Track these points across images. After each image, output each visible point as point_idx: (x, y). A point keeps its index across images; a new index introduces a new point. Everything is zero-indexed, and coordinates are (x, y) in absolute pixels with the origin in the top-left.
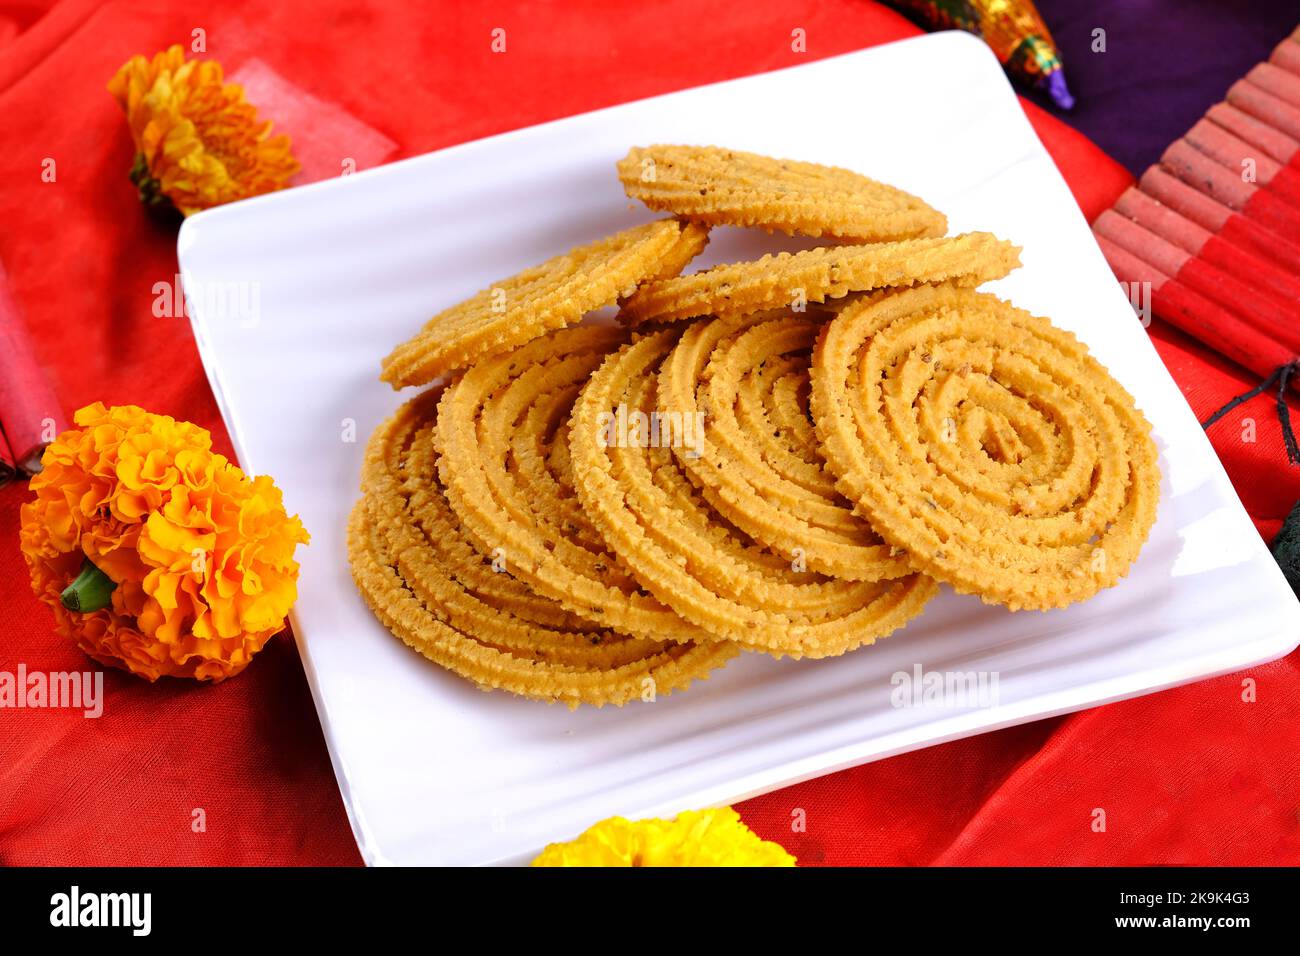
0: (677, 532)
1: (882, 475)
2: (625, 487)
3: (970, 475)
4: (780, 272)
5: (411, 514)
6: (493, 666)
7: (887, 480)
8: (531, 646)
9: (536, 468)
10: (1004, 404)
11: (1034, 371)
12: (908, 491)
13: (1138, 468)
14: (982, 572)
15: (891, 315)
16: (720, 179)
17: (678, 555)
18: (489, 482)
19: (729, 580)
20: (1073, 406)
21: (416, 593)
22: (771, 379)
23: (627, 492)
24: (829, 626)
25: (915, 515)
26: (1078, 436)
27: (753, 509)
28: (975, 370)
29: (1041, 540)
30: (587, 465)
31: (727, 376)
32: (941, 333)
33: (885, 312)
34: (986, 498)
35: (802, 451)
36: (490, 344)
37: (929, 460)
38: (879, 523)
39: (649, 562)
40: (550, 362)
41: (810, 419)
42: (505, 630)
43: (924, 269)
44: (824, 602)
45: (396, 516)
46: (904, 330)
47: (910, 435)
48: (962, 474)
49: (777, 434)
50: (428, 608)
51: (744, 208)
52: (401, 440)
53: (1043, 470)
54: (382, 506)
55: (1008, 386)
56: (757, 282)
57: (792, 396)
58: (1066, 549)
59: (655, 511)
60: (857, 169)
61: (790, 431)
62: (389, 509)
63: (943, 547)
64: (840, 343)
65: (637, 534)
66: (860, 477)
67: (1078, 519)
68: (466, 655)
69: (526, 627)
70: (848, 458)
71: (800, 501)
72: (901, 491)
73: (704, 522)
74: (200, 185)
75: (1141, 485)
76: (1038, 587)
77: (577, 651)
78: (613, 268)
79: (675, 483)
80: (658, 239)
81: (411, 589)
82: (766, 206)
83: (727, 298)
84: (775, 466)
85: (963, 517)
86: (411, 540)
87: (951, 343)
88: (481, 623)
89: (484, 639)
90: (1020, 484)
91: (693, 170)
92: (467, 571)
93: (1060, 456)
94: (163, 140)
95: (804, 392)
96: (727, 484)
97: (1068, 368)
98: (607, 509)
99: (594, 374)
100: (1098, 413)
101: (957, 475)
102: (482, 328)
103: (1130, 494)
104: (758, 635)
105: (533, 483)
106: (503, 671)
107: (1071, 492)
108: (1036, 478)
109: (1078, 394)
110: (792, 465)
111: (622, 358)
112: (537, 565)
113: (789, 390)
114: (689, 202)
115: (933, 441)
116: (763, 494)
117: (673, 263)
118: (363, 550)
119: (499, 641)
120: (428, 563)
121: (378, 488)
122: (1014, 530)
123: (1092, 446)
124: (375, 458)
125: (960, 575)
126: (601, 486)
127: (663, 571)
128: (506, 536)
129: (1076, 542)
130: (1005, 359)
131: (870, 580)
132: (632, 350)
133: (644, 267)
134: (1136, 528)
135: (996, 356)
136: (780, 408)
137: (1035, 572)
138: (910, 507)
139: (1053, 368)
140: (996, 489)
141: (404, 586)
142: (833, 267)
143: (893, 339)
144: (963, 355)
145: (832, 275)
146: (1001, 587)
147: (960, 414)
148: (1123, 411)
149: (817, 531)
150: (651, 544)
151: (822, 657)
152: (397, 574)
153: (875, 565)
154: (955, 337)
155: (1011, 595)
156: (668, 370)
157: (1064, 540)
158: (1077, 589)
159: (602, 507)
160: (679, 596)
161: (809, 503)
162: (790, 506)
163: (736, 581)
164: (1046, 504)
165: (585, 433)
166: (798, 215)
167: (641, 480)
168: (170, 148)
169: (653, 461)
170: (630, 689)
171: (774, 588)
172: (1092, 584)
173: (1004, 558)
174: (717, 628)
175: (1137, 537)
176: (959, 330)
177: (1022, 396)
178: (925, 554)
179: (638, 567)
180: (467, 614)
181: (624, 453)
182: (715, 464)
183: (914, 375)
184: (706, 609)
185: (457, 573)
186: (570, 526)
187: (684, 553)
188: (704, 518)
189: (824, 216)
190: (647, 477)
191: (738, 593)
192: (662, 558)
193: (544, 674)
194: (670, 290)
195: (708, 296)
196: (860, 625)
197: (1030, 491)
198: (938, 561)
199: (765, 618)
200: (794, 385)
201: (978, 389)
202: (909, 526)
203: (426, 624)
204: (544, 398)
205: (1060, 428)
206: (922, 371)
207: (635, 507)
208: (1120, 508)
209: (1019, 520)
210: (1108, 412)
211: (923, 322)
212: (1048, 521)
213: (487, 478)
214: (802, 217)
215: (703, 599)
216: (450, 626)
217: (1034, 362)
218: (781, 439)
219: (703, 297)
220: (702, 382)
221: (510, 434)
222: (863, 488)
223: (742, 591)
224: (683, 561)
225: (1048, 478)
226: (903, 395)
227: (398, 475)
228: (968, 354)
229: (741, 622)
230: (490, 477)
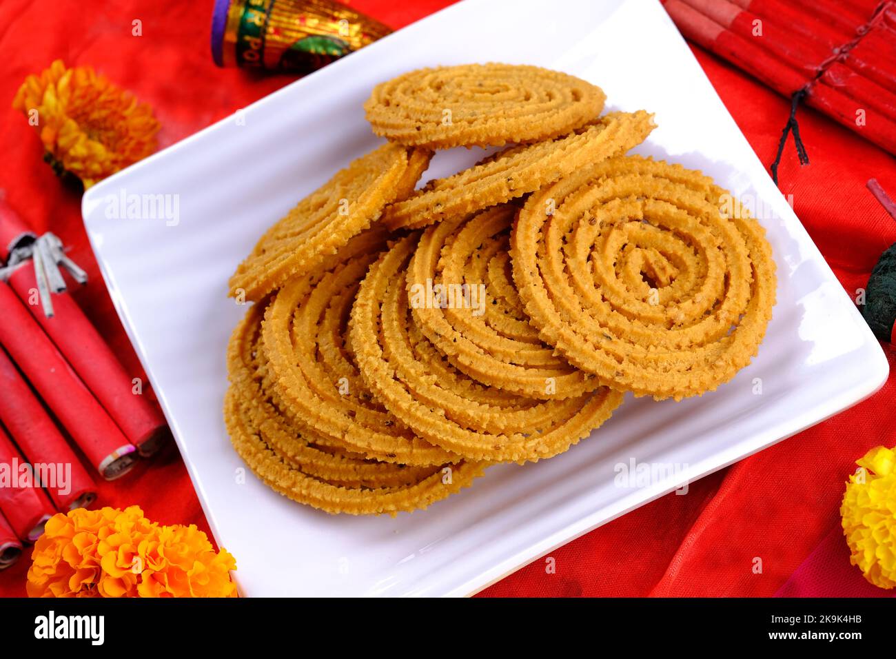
0: (434, 393)
1: (569, 322)
2: (394, 366)
3: (634, 305)
4: (474, 190)
5: (264, 394)
6: (333, 499)
7: (574, 326)
8: (358, 478)
9: (335, 356)
10: (654, 240)
11: (673, 210)
12: (590, 330)
13: (758, 266)
14: (649, 380)
15: (564, 192)
16: (430, 114)
17: (438, 409)
18: (304, 375)
19: (477, 419)
20: (703, 232)
21: (276, 452)
22: (486, 259)
23: (396, 369)
24: (554, 434)
25: (597, 348)
26: (711, 253)
27: (484, 367)
28: (631, 220)
29: (691, 342)
30: (365, 356)
31: (453, 267)
32: (603, 198)
33: (559, 190)
34: (649, 321)
35: (514, 311)
36: (288, 274)
37: (604, 299)
38: (573, 359)
39: (418, 419)
40: (337, 270)
41: (515, 288)
42: (338, 470)
43: (575, 166)
44: (547, 416)
45: (253, 399)
46: (575, 203)
47: (587, 285)
48: (629, 306)
49: (495, 303)
50: (285, 462)
51: (447, 137)
52: (250, 337)
53: (688, 286)
54: (243, 392)
55: (657, 225)
56: (458, 201)
57: (501, 272)
58: (710, 346)
59: (416, 380)
60: (538, 63)
61: (503, 298)
62: (248, 394)
63: (620, 367)
64: (527, 227)
65: (406, 400)
66: (553, 328)
67: (717, 319)
68: (314, 495)
69: (351, 466)
70: (543, 316)
71: (516, 352)
72: (584, 332)
73: (453, 379)
74: (88, 163)
75: (761, 278)
76: (692, 381)
77: (390, 476)
78: (361, 203)
79: (429, 354)
80: (391, 173)
81: (272, 450)
82: (462, 133)
83: (442, 213)
84: (496, 328)
85: (633, 339)
86: (266, 415)
87: (610, 204)
88: (322, 467)
89: (326, 478)
90: (671, 303)
91: (412, 108)
92: (307, 430)
93: (699, 272)
94: (57, 136)
95: (508, 269)
96: (462, 352)
97: (697, 201)
98: (382, 387)
99: (362, 282)
100: (724, 231)
101: (625, 307)
102: (280, 264)
103: (754, 288)
104: (504, 453)
105: (335, 369)
106: (340, 501)
107: (709, 300)
108: (684, 294)
109: (708, 218)
110: (508, 324)
111: (381, 266)
112: (345, 432)
113: (498, 267)
114: (411, 137)
115: (605, 285)
116: (489, 352)
117: (406, 185)
118: (235, 427)
119: (336, 478)
120: (279, 429)
121: (239, 379)
122: (670, 340)
123: (721, 259)
124: (233, 356)
125: (634, 386)
126: (376, 370)
127: (429, 423)
128: (319, 416)
129: (717, 337)
130: (652, 206)
131: (577, 396)
132: (387, 257)
133: (384, 197)
134: (760, 316)
135: (644, 205)
136: (493, 283)
137: (690, 369)
138: (593, 343)
139: (687, 204)
140: (654, 312)
141: (267, 448)
142: (509, 180)
143: (568, 212)
144: (619, 211)
145: (509, 186)
146: (665, 388)
147: (624, 257)
148: (743, 223)
149: (532, 371)
150: (418, 405)
151: (553, 456)
152: (261, 439)
153: (577, 386)
154: (613, 198)
155: (674, 392)
156: (412, 270)
157: (709, 339)
158: (721, 376)
159: (379, 386)
160: (443, 439)
161: (522, 352)
162: (510, 356)
163: (482, 418)
164: (692, 314)
165: (360, 331)
166: (485, 135)
167: (405, 359)
168: (62, 142)
169: (412, 341)
170: (430, 496)
171: (509, 417)
172: (731, 369)
173: (666, 364)
174: (474, 454)
175: (761, 322)
176: (614, 192)
177: (668, 230)
178: (608, 376)
179: (411, 424)
180: (311, 462)
181: (390, 341)
182: (452, 339)
183: (585, 237)
184: (463, 444)
185: (302, 433)
186: (364, 396)
187: (441, 407)
188: (453, 377)
189: (504, 131)
190: (408, 355)
191: (484, 426)
192: (427, 414)
193: (368, 499)
194: (404, 211)
195: (429, 213)
196: (576, 427)
197: (679, 307)
198: (617, 379)
199: (507, 439)
200: (501, 264)
201: (634, 234)
202: (593, 358)
203: (284, 476)
204: (336, 298)
205: (698, 251)
206: (590, 233)
207: (403, 380)
208: (748, 301)
209: (673, 333)
210: (731, 229)
211: (587, 193)
212: (694, 328)
213: (302, 372)
214: (488, 136)
215: (460, 437)
216: (302, 472)
217: (672, 203)
218: (498, 305)
219: (426, 215)
220: (437, 274)
221: (315, 332)
222: (557, 336)
223: (487, 424)
224: (442, 412)
225: (691, 293)
226: (579, 256)
227: (251, 365)
228: (623, 210)
229: (490, 447)
230: (304, 372)
